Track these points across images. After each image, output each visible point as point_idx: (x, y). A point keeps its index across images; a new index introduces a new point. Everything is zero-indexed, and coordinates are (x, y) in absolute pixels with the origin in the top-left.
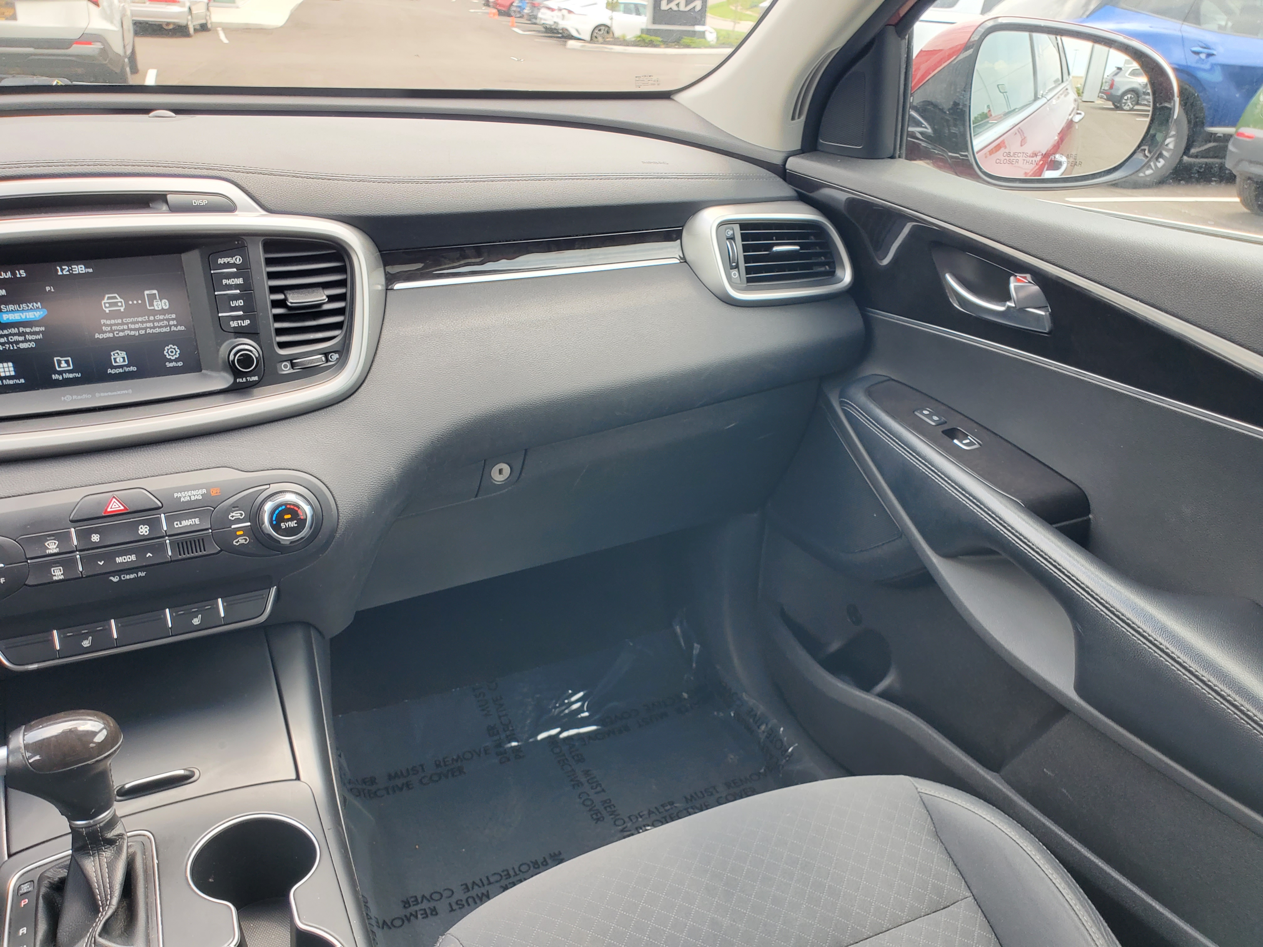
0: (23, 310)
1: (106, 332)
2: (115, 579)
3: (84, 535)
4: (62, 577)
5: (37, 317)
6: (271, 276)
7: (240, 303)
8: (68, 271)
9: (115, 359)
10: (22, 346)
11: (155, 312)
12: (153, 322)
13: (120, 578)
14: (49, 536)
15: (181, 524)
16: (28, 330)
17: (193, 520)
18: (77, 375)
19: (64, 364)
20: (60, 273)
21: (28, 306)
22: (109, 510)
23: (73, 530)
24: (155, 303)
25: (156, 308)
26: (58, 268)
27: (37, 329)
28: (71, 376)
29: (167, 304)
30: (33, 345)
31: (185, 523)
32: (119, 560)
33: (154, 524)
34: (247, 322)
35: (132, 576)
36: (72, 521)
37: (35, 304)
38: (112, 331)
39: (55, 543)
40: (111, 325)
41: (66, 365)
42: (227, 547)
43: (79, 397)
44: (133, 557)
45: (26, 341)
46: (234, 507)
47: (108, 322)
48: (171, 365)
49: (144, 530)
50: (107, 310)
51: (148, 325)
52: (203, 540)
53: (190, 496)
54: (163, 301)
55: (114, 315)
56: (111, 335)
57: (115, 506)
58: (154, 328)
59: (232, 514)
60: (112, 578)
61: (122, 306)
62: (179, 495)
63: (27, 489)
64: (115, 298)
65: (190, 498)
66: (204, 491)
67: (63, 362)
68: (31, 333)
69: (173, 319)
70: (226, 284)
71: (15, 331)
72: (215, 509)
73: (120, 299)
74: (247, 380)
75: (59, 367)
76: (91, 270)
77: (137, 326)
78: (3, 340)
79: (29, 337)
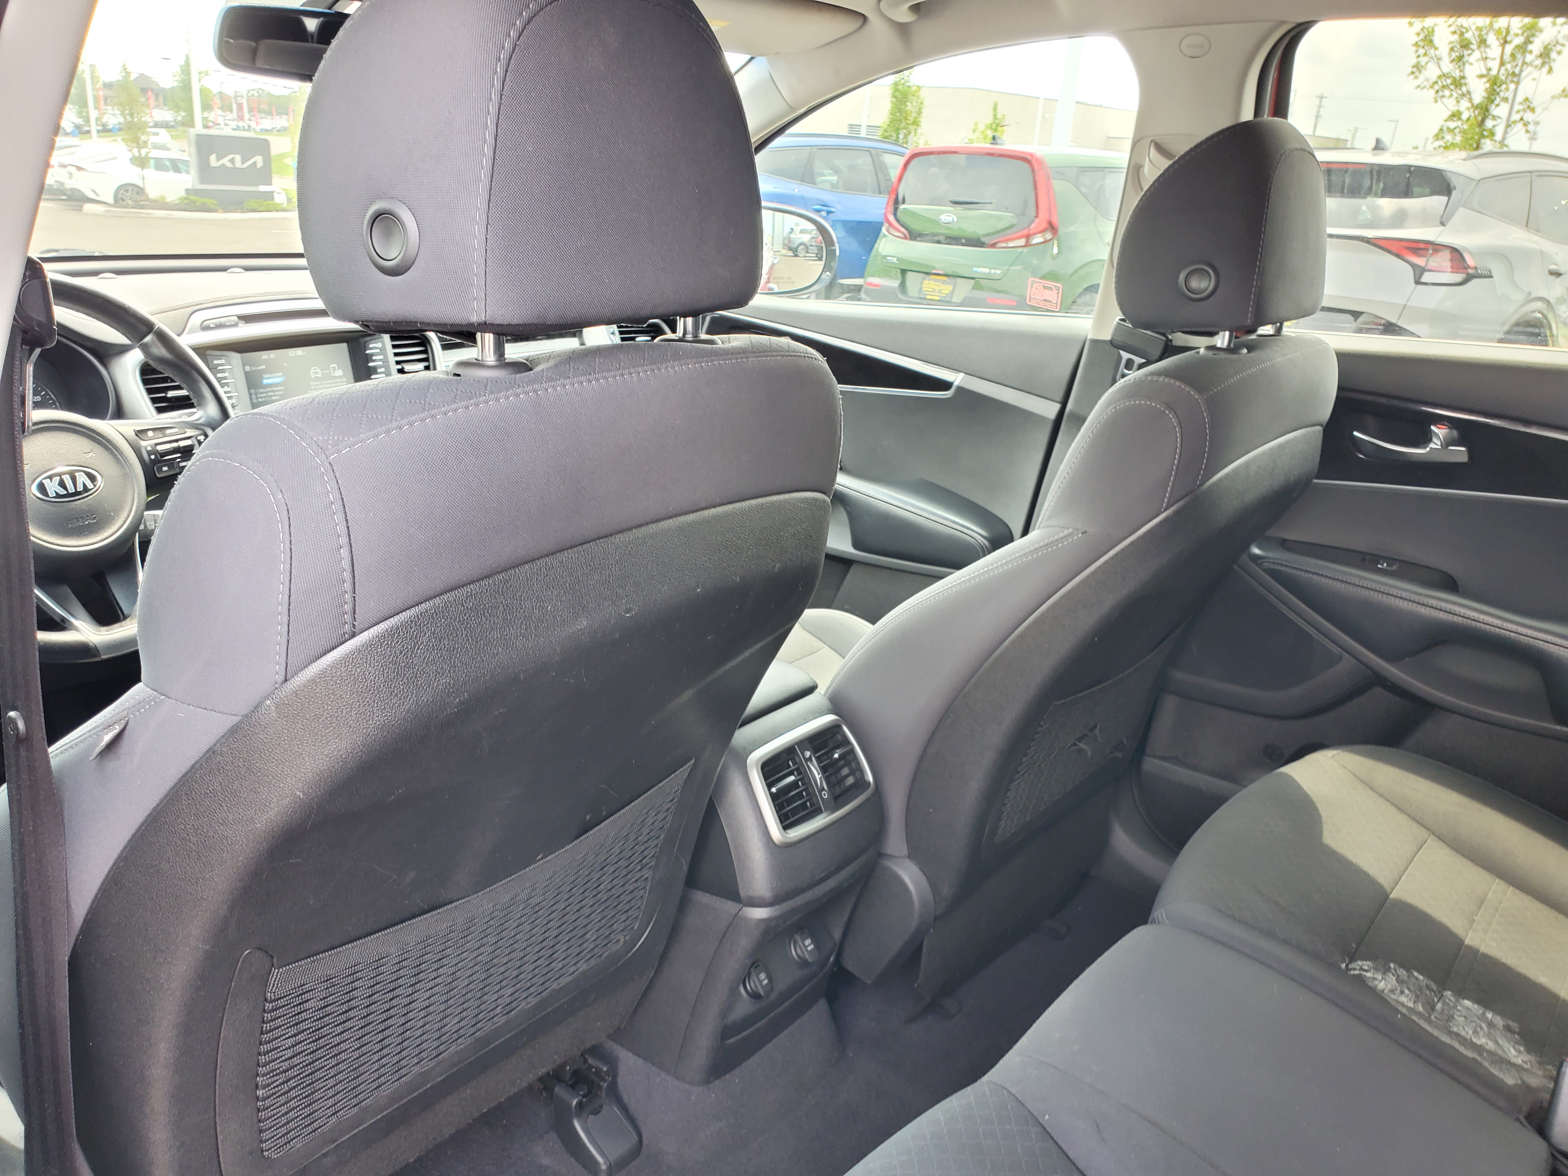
0: (274, 378)
5: (280, 381)
6: (396, 354)
7: (383, 369)
11: (336, 377)
16: (276, 389)
21: (276, 376)
24: (336, 372)
25: (337, 375)
26: (290, 352)
27: (280, 388)
29: (342, 372)
37: (279, 374)
40: (316, 385)
45: (275, 395)
47: (313, 384)
50: (313, 377)
51: (333, 385)
54: (340, 371)
55: (317, 379)
58: (335, 386)
61: (320, 374)
64: (316, 369)
68: (277, 391)
69: (344, 381)
70: (375, 359)
71: (270, 390)
73: (319, 370)
76: (305, 353)
77: (327, 385)
78: (264, 395)
79: (277, 393)
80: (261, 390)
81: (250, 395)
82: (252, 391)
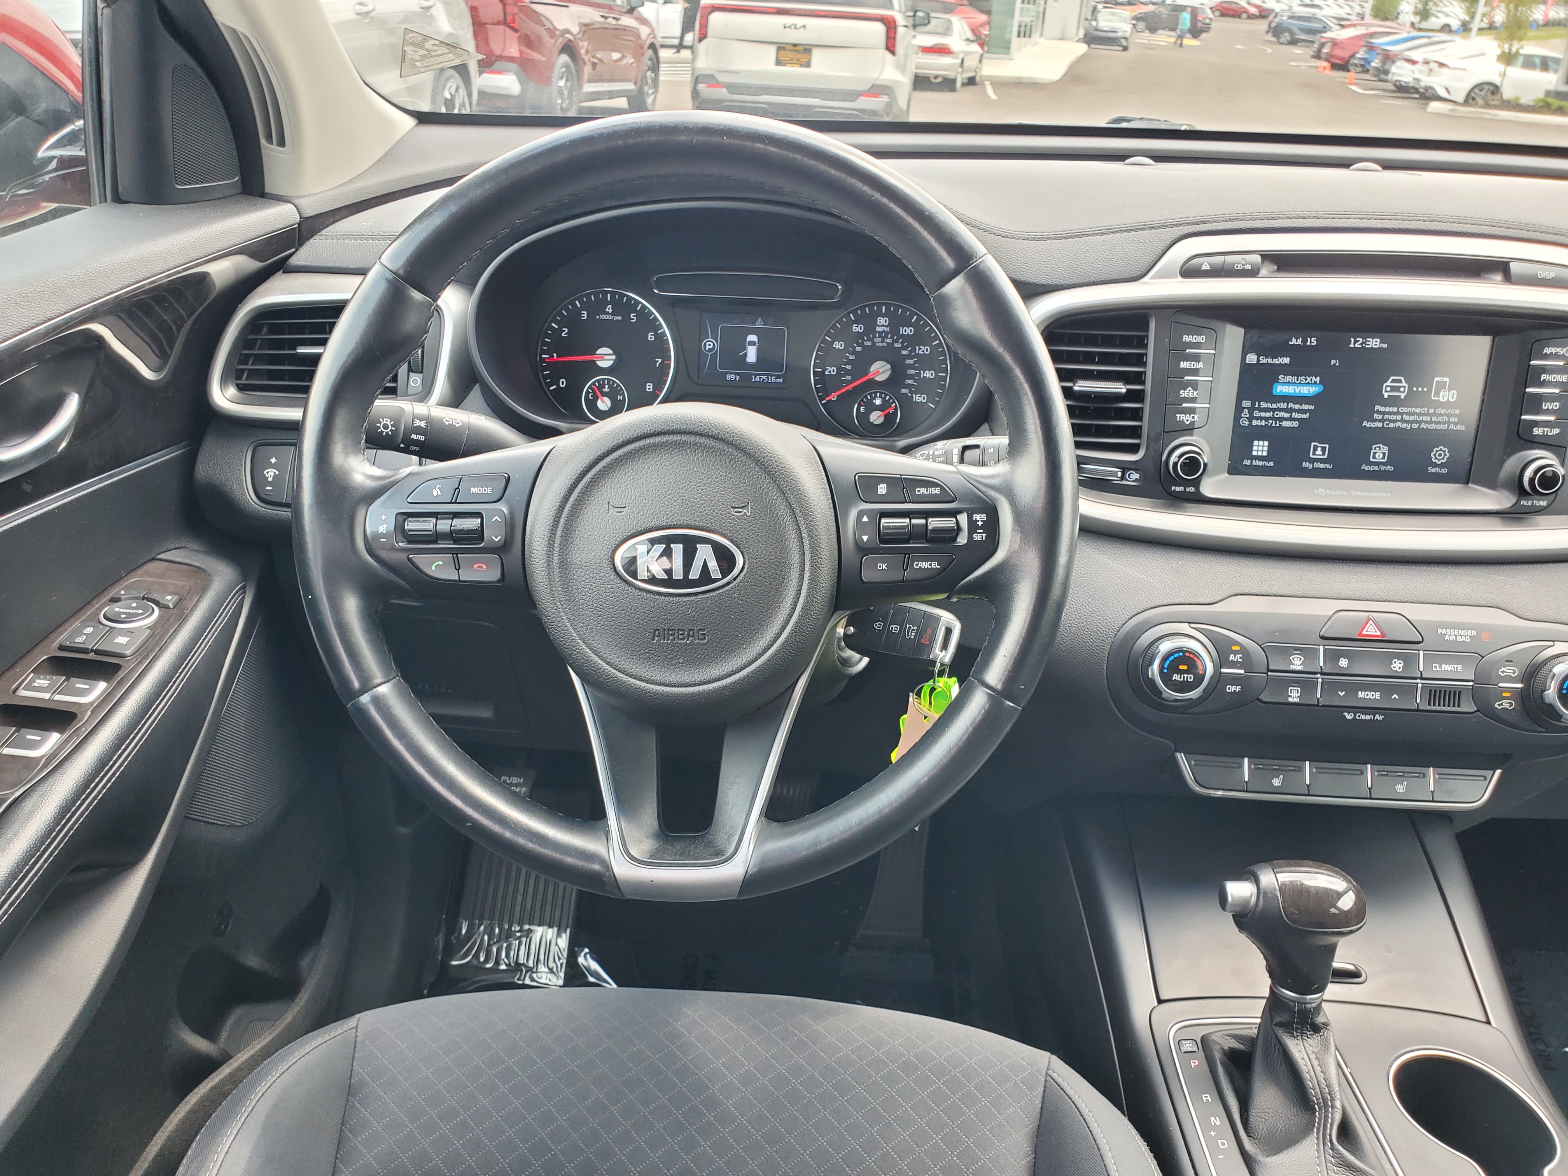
0: (1300, 383)
1: (1376, 420)
2: (1349, 716)
3: (1333, 656)
4: (1297, 700)
5: (1311, 392)
7: (1556, 405)
8: (1361, 344)
9: (1375, 453)
10: (1285, 424)
11: (1438, 404)
12: (1431, 415)
13: (1355, 716)
14: (1296, 649)
15: (1440, 667)
16: (1297, 407)
17: (1455, 666)
18: (1328, 466)
19: (1319, 452)
20: (1352, 345)
21: (1306, 379)
22: (1364, 632)
23: (1321, 648)
24: (1442, 394)
25: (1441, 400)
26: (1352, 339)
27: (1306, 407)
28: (1322, 466)
29: (1455, 396)
30: (1295, 424)
31: (1445, 667)
32: (1361, 694)
33: (1409, 660)
34: (1556, 431)
35: (1368, 717)
36: (1323, 638)
37: (1314, 378)
38: (1382, 421)
39: (1301, 659)
40: (1384, 413)
41: (1321, 453)
42: (1485, 708)
43: (1333, 493)
44: (1377, 695)
45: (1291, 419)
46: (1507, 661)
47: (1382, 409)
48: (1434, 470)
49: (1397, 666)
50: (1386, 395)
51: (1425, 418)
52: (1460, 692)
53: (1456, 636)
54: (1452, 392)
55: (1392, 401)
56: (1380, 425)
57: (1371, 630)
58: (1430, 422)
59: (1503, 669)
60: (1346, 714)
61: (1404, 392)
62: (1444, 631)
63: (1275, 590)
64: (1400, 381)
65: (1456, 638)
66: (1474, 633)
67: (1319, 449)
68: (1299, 411)
69: (1455, 415)
70: (1544, 380)
71: (1283, 405)
72: (1483, 657)
73: (1404, 384)
74: (1533, 503)
75: (1314, 454)
76: (1385, 346)
77: (1412, 418)
78: (1268, 415)
79: (1295, 415)
80: (1264, 405)
81: (1239, 409)
82: (1246, 404)
